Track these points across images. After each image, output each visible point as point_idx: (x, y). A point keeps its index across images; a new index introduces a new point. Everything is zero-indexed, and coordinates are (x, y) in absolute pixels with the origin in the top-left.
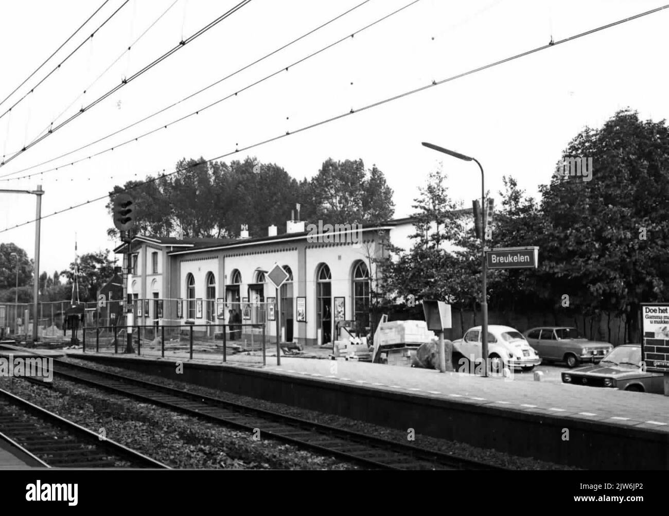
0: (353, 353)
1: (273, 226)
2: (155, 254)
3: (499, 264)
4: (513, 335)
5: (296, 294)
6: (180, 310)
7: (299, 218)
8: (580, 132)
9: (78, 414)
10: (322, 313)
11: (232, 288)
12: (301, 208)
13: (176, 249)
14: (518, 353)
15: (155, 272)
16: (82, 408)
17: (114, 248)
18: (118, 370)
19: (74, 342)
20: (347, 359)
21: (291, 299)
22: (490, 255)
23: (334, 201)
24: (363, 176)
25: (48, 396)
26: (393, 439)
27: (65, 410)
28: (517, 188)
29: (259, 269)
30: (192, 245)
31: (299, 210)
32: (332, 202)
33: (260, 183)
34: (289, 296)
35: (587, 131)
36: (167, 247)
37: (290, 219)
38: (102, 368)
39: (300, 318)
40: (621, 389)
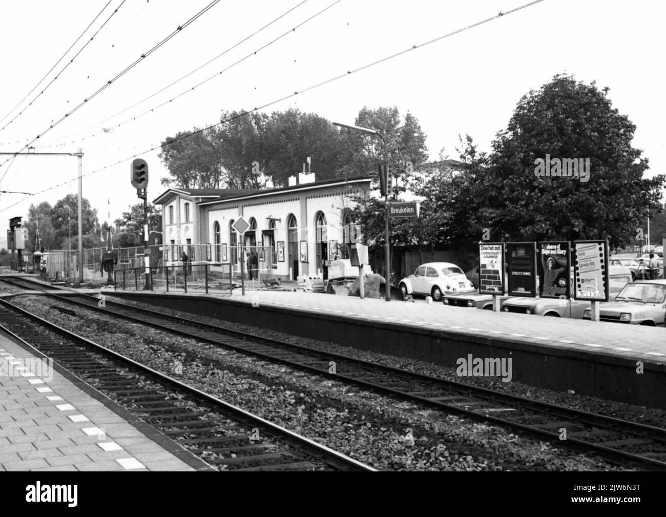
0: (310, 286)
1: (292, 177)
2: (187, 204)
3: (395, 214)
4: (455, 270)
5: (299, 239)
6: (209, 254)
7: (310, 170)
8: (525, 94)
9: (85, 331)
10: (320, 254)
11: (250, 234)
12: (311, 161)
13: (204, 200)
14: (454, 285)
15: (187, 220)
16: (89, 327)
17: (153, 200)
18: (135, 303)
19: (110, 282)
20: (304, 291)
21: (297, 243)
22: (390, 207)
23: (370, 147)
24: (397, 123)
25: (69, 320)
26: (296, 343)
27: (79, 328)
28: (473, 144)
29: (271, 217)
30: (219, 196)
31: (310, 163)
32: (369, 149)
33: (301, 132)
34: (295, 241)
35: (531, 92)
36: (196, 198)
37: (301, 171)
38: (123, 302)
39: (303, 259)
40: (479, 308)
